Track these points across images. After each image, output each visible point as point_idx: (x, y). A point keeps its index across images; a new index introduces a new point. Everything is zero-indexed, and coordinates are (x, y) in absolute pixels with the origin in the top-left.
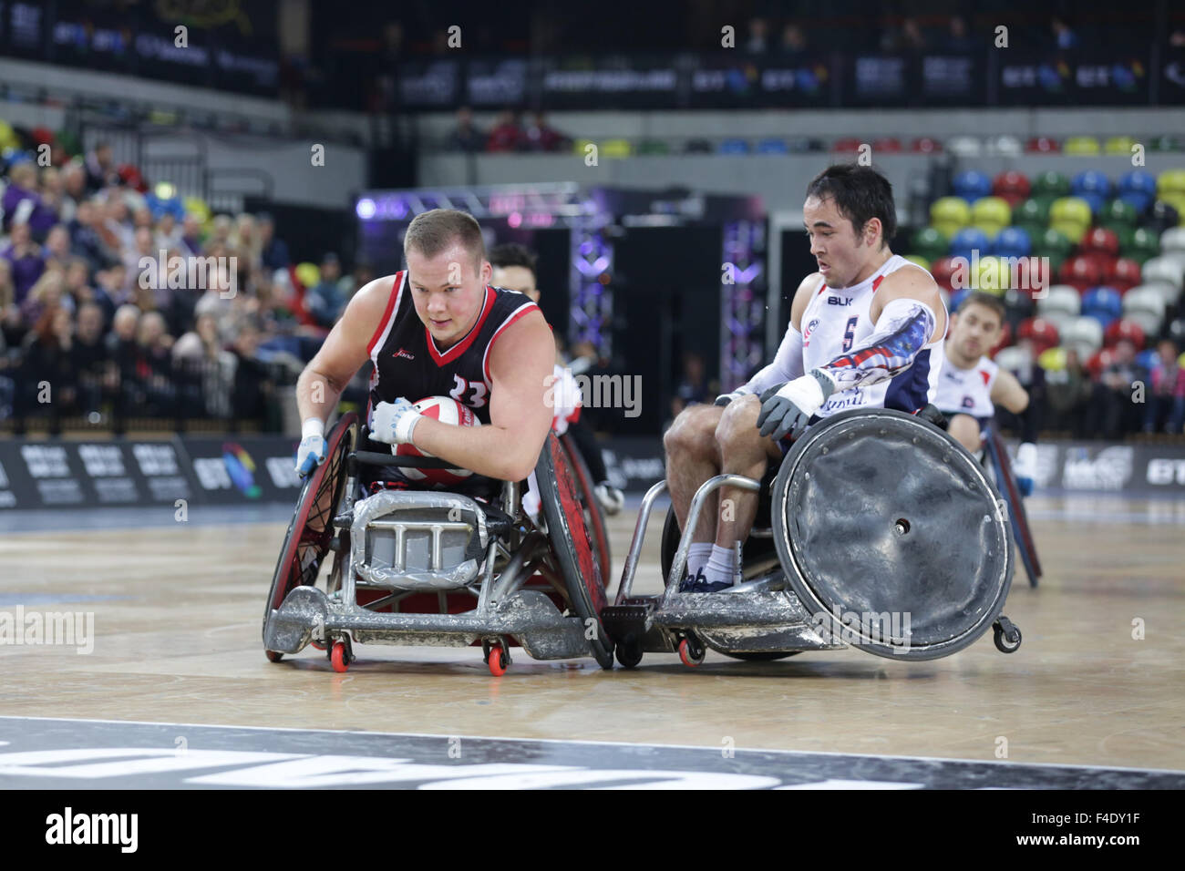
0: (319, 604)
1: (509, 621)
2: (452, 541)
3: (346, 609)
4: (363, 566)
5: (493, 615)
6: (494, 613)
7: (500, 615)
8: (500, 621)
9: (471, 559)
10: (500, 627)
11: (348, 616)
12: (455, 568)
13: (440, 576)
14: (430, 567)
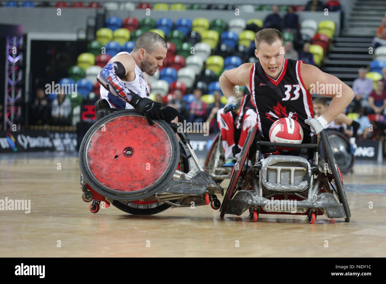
0: (250, 197)
1: (320, 204)
2: (298, 174)
3: (260, 198)
4: (266, 183)
5: (314, 201)
6: (314, 200)
7: (317, 201)
8: (317, 203)
9: (306, 180)
10: (317, 205)
11: (261, 201)
12: (299, 184)
13: (294, 187)
14: (290, 183)
